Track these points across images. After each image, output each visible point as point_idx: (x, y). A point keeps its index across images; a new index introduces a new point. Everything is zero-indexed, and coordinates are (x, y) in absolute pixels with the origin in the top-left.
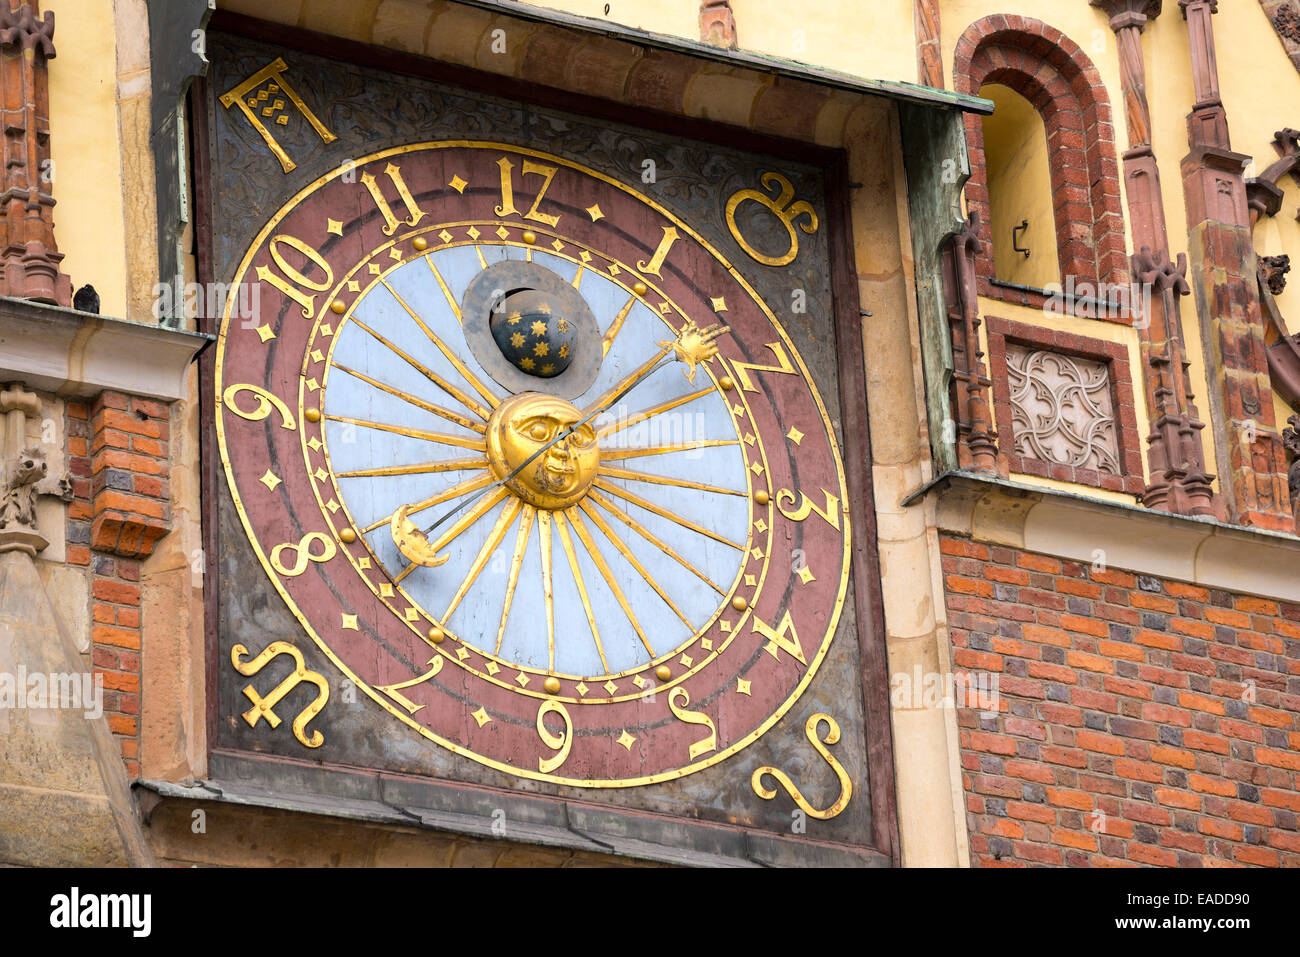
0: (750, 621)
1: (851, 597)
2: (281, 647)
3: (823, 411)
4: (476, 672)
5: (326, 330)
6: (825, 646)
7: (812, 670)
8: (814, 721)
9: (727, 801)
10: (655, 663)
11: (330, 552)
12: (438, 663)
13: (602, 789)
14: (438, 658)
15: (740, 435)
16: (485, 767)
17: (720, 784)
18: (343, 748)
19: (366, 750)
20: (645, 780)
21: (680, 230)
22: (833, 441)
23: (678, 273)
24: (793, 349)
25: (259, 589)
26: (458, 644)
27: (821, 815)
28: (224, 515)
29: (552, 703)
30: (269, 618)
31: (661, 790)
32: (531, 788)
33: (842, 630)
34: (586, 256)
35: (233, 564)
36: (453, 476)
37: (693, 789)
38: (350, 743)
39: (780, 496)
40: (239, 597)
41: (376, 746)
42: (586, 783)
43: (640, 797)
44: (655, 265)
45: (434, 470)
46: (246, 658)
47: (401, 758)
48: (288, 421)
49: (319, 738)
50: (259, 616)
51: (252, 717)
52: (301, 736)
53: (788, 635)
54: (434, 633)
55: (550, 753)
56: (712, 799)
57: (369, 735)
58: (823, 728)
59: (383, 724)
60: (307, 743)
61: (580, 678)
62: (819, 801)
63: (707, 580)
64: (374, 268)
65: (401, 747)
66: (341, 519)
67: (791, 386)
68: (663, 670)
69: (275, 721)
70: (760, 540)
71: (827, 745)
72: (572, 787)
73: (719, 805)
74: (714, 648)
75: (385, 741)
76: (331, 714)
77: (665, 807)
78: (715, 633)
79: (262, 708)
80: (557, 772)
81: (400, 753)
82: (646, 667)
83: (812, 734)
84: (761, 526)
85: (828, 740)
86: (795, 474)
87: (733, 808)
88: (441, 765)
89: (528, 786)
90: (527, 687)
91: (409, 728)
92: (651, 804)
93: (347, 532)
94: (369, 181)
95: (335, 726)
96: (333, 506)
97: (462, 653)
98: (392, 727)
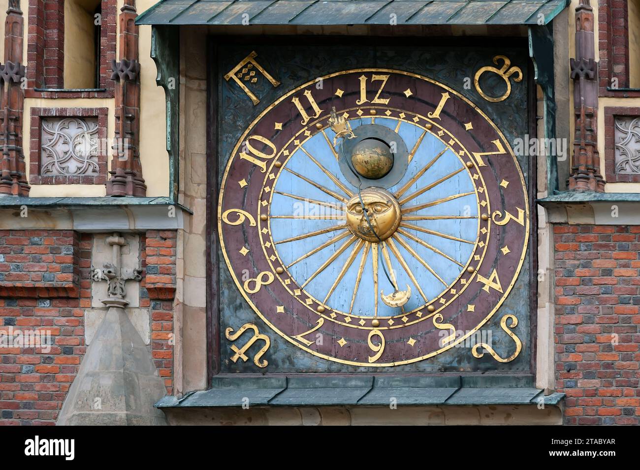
0: (476, 277)
1: (527, 257)
2: (248, 326)
3: (519, 169)
4: (340, 323)
5: (272, 176)
6: (513, 283)
7: (506, 295)
8: (505, 318)
9: (459, 362)
10: (427, 305)
11: (271, 279)
12: (321, 322)
13: (399, 366)
14: (322, 319)
15: (476, 189)
16: (343, 364)
17: (455, 355)
18: (277, 366)
19: (287, 365)
20: (420, 359)
21: (450, 94)
22: (523, 182)
23: (449, 115)
24: (505, 141)
25: (238, 302)
26: (331, 312)
27: (505, 361)
28: (222, 271)
29: (376, 331)
30: (243, 314)
31: (428, 362)
32: (365, 370)
33: (522, 273)
34: (402, 115)
35: (226, 292)
36: (331, 234)
37: (442, 360)
38: (280, 363)
39: (494, 214)
40: (229, 306)
41: (292, 363)
42: (391, 364)
43: (417, 367)
44: (437, 113)
45: (322, 233)
46: (232, 333)
47: (302, 366)
48: (253, 222)
49: (266, 363)
50: (238, 314)
51: (235, 359)
52: (257, 364)
53: (494, 281)
54: (320, 308)
55: (374, 353)
56: (451, 362)
57: (289, 358)
58: (509, 321)
59: (295, 353)
60: (260, 366)
61: (390, 317)
62: (505, 355)
63: (455, 262)
64: (297, 142)
65: (302, 362)
66: (277, 263)
67: (504, 160)
68: (431, 307)
69: (245, 358)
70: (483, 237)
71: (511, 329)
72: (384, 367)
73: (455, 364)
74: (457, 293)
75: (295, 361)
76: (272, 351)
77: (429, 369)
78: (458, 286)
79: (240, 354)
80: (378, 361)
81: (302, 365)
82: (423, 307)
83: (503, 325)
84: (484, 230)
85: (512, 326)
86: (503, 202)
87: (462, 364)
88: (322, 366)
89: (363, 369)
90: (364, 326)
91: (307, 352)
92: (421, 369)
93: (280, 269)
94: (296, 101)
95: (273, 357)
96: (273, 258)
97: (333, 315)
98: (299, 354)
